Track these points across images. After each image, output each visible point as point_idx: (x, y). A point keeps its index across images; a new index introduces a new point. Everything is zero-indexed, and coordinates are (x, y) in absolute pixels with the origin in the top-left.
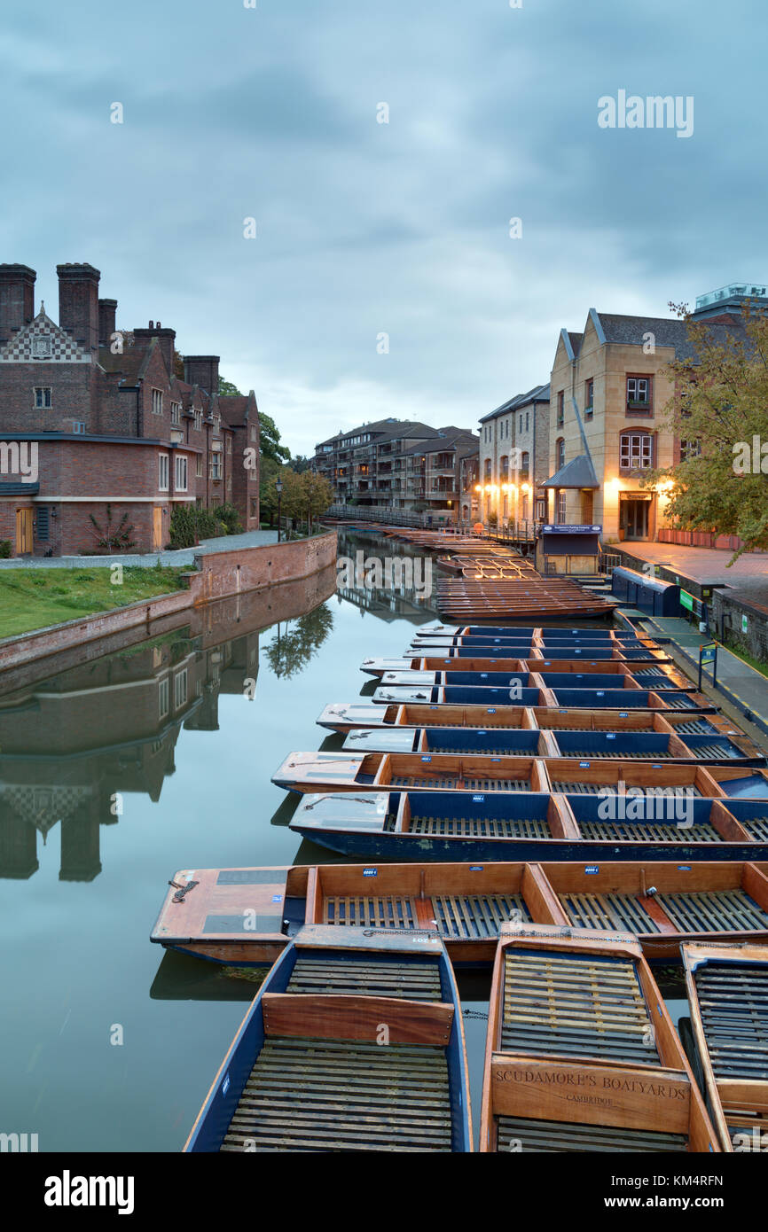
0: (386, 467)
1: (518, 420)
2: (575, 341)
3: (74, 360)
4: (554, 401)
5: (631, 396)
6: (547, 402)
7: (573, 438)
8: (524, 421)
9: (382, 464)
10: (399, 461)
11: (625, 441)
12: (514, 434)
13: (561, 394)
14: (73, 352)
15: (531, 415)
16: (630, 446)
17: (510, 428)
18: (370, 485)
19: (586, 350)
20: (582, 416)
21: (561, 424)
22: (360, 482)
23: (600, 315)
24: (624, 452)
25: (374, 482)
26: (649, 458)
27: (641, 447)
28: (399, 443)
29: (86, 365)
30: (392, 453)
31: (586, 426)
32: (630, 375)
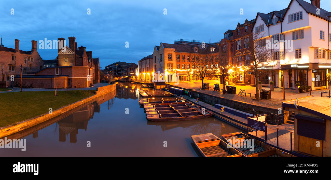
0: (120, 71)
1: (146, 62)
2: (158, 48)
3: (71, 53)
4: (154, 58)
5: (169, 57)
6: (152, 58)
7: (158, 64)
8: (147, 62)
9: (119, 70)
10: (122, 69)
11: (168, 65)
12: (145, 64)
13: (155, 57)
14: (71, 52)
15: (149, 60)
16: (169, 66)
17: (144, 63)
18: (117, 74)
19: (160, 49)
20: (160, 60)
21: (155, 62)
22: (115, 73)
23: (162, 43)
24: (168, 67)
25: (117, 73)
26: (172, 68)
27: (171, 66)
28: (122, 66)
29: (74, 54)
30: (121, 68)
31: (161, 62)
32: (168, 54)
